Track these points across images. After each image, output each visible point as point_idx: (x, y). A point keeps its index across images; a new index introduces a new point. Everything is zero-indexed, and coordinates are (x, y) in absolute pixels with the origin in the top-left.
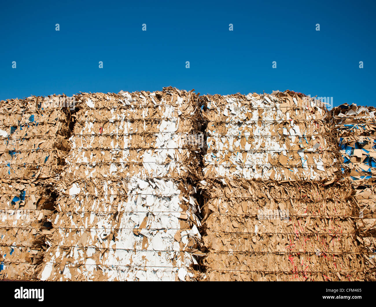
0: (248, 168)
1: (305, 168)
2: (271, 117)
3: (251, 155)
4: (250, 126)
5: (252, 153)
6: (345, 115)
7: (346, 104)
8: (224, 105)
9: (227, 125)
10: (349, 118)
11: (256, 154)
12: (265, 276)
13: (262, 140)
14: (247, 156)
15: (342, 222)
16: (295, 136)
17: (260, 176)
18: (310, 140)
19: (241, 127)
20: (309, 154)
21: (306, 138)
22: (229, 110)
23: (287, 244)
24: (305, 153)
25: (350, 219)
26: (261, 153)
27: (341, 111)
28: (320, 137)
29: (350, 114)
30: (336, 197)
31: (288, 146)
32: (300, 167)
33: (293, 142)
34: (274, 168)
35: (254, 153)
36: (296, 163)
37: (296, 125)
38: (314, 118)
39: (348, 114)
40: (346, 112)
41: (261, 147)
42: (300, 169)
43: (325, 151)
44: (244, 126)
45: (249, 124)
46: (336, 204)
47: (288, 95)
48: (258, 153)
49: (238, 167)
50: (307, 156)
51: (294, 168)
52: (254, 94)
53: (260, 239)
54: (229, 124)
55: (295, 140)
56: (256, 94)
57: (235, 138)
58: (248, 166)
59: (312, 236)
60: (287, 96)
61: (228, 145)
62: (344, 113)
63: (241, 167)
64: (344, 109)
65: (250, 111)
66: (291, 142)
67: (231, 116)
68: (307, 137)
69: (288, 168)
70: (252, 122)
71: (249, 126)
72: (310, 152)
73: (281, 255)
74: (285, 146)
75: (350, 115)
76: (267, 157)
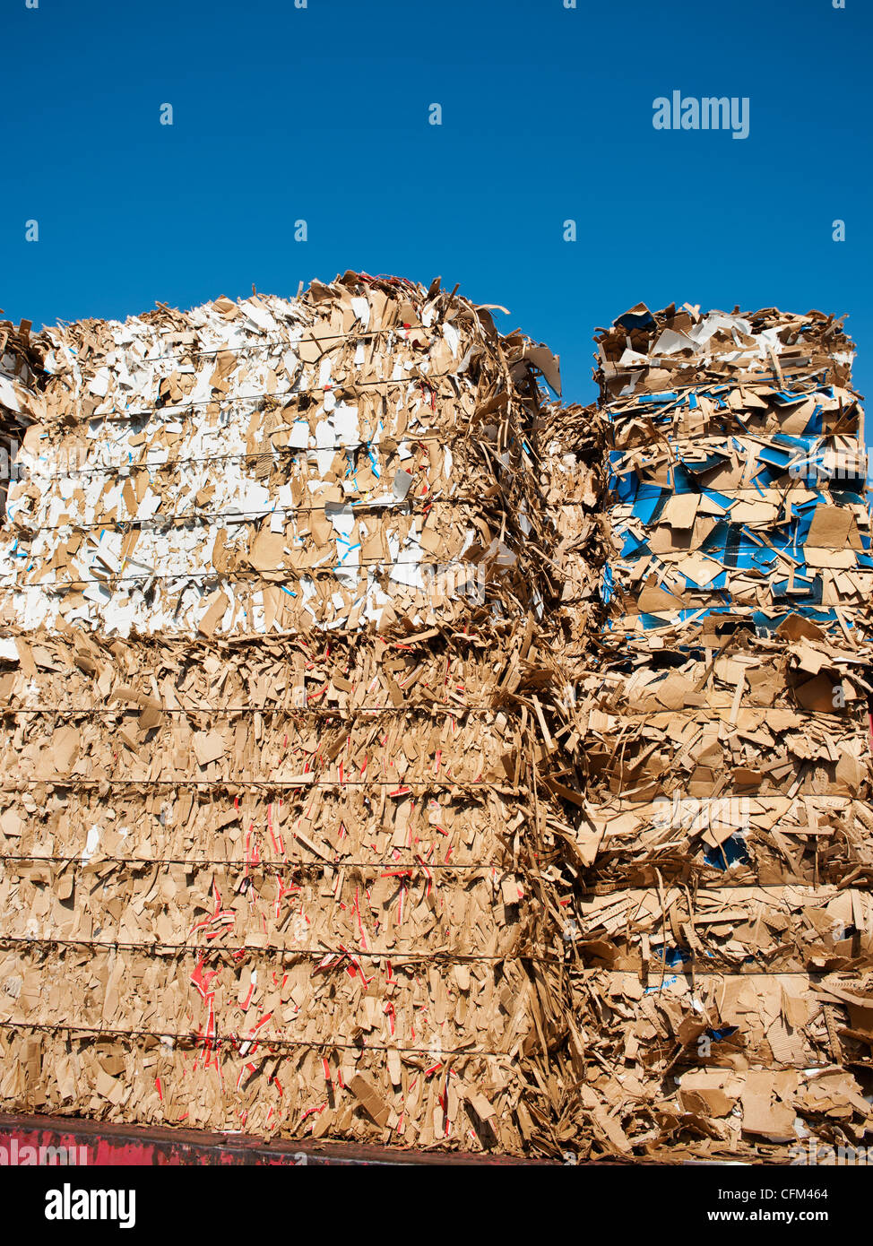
0: (131, 592)
1: (345, 577)
2: (258, 384)
3: (155, 538)
4: (176, 427)
5: (158, 531)
6: (645, 357)
7: (640, 307)
8: (100, 356)
9: (94, 429)
10: (662, 368)
11: (172, 533)
12: (80, 1051)
13: (206, 475)
14: (139, 542)
15: (458, 812)
16: (336, 449)
17: (170, 622)
18: (388, 462)
19: (143, 431)
20: (373, 521)
21: (376, 456)
22: (114, 374)
23: (199, 911)
24: (357, 514)
25: (494, 796)
26: (191, 528)
27: (628, 339)
28: (433, 445)
29: (667, 346)
30: (454, 700)
31: (298, 491)
32: (327, 574)
33: (322, 475)
34: (226, 585)
35: (164, 532)
36: (317, 560)
37: (349, 405)
38: (425, 368)
39: (657, 350)
40: (651, 342)
41: (196, 503)
42: (326, 585)
43: (440, 500)
44: (151, 428)
45: (172, 419)
46: (445, 730)
47: (343, 288)
48: (180, 528)
49: (93, 590)
50: (362, 527)
51: (302, 582)
52: (219, 300)
53: (97, 886)
54: (103, 425)
55: (333, 467)
56: (227, 300)
57: (109, 476)
58: (131, 584)
59: (309, 877)
60: (339, 295)
61: (81, 508)
62: (641, 348)
63: (104, 590)
64: (640, 330)
65: (189, 367)
66: (316, 477)
67: (118, 393)
68: (381, 452)
69: (279, 584)
70: (183, 410)
71: (169, 427)
72: (378, 511)
73: (166, 957)
74: (286, 496)
75: (668, 352)
76: (211, 543)
